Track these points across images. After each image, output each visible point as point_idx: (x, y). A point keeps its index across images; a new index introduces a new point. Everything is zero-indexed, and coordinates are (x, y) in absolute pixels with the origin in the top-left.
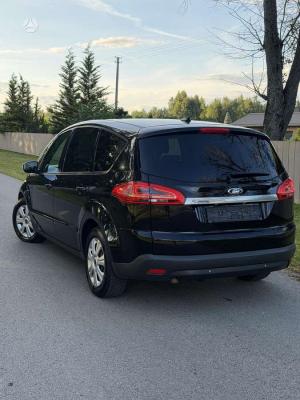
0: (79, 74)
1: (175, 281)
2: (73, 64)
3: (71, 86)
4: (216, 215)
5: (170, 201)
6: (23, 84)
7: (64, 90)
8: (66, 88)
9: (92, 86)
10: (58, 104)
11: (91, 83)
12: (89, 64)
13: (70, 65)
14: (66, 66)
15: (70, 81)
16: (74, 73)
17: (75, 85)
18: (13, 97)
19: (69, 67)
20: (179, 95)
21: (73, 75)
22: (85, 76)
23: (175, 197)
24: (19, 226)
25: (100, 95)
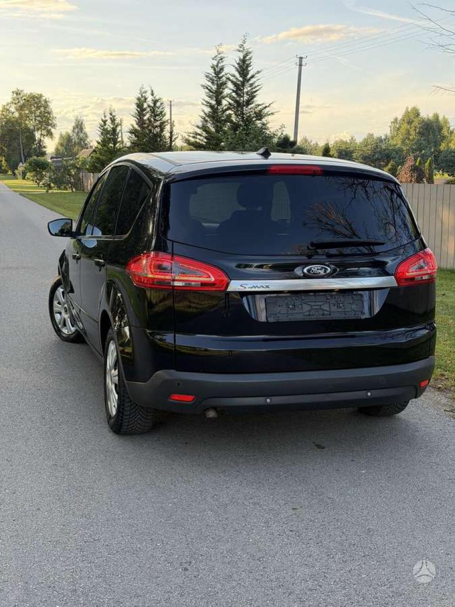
0: (230, 85)
1: (211, 414)
2: (222, 69)
3: (219, 103)
4: (283, 310)
5: (204, 284)
6: (155, 102)
7: (208, 110)
8: (211, 107)
9: (248, 103)
10: (199, 131)
11: (246, 98)
12: (243, 67)
13: (218, 71)
14: (211, 71)
15: (217, 95)
16: (224, 83)
17: (224, 102)
18: (141, 122)
19: (217, 73)
20: (407, 113)
21: (221, 86)
22: (238, 88)
23: (212, 279)
24: (57, 317)
25: (259, 116)
